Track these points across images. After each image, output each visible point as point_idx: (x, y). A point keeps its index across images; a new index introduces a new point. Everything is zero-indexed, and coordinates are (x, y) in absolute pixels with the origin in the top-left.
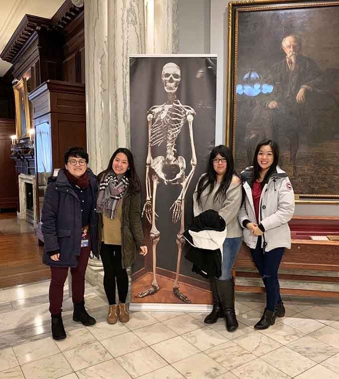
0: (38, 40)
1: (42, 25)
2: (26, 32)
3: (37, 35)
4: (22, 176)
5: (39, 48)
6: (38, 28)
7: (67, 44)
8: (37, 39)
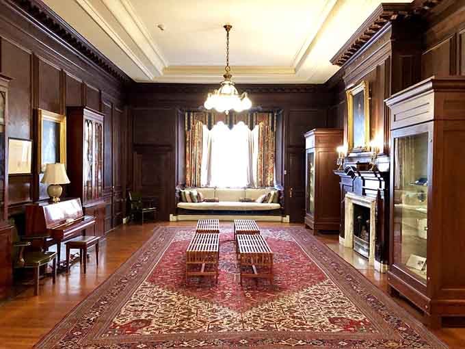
0: (391, 33)
1: (400, 12)
2: (376, 25)
3: (391, 26)
4: (349, 195)
5: (392, 42)
6: (394, 17)
7: (433, 29)
8: (389, 30)
